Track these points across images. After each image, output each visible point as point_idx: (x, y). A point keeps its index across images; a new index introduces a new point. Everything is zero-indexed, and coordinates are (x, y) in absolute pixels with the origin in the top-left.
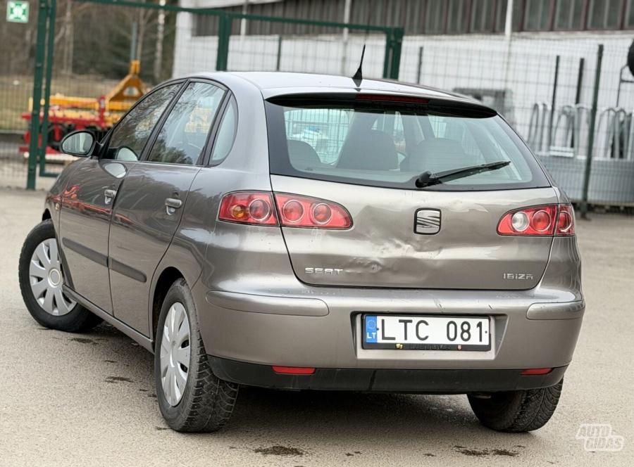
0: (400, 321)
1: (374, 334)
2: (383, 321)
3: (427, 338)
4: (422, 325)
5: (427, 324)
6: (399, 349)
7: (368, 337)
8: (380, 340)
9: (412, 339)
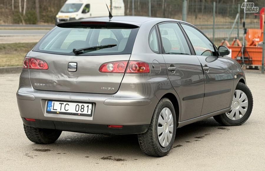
0: (60, 103)
1: (50, 108)
2: (54, 103)
3: (68, 110)
4: (67, 105)
5: (69, 105)
6: (58, 114)
7: (48, 109)
8: (52, 110)
9: (63, 110)
